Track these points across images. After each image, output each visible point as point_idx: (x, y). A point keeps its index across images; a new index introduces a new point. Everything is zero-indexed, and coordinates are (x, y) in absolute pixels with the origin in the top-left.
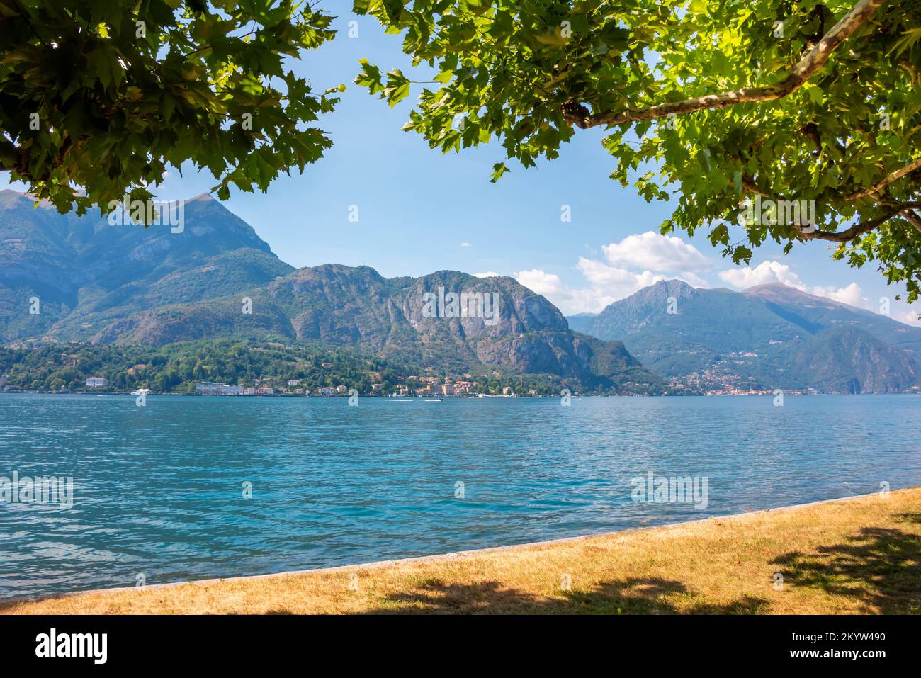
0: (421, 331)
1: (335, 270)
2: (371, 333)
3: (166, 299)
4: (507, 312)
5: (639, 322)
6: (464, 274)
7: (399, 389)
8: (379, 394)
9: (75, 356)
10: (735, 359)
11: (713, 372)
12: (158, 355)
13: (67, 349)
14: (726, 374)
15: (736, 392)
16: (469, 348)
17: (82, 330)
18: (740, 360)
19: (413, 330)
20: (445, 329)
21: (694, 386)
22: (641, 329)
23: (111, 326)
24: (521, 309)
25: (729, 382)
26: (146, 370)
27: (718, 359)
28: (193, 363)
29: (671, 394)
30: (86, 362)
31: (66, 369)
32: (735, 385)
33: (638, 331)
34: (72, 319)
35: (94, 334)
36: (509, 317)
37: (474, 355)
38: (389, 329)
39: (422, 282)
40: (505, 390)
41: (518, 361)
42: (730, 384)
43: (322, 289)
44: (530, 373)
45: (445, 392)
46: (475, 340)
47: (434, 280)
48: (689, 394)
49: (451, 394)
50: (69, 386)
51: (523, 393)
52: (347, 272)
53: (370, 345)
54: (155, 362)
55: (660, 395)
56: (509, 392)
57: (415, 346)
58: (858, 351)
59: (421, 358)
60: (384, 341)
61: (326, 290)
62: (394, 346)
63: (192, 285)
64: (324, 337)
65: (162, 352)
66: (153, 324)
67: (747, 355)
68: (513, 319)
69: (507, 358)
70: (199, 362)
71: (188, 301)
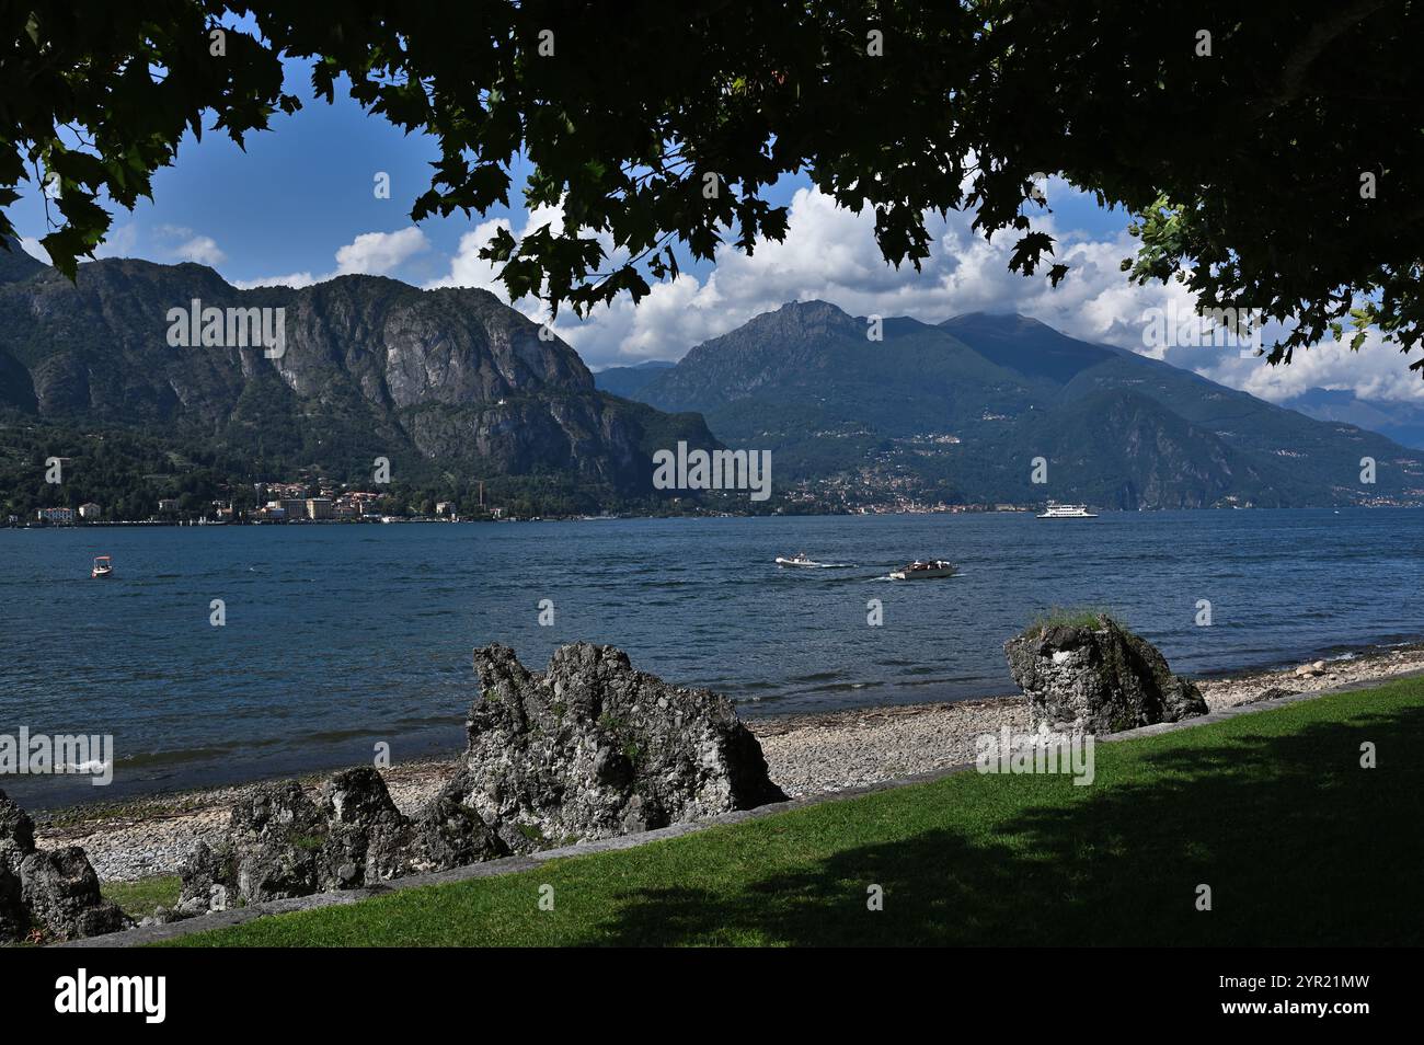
0: (304, 394)
1: (128, 272)
2: (202, 397)
4: (472, 356)
5: (750, 378)
6: (395, 281)
7: (216, 507)
8: (170, 518)
10: (919, 447)
11: (877, 470)
14: (898, 475)
15: (912, 508)
16: (397, 425)
18: (927, 447)
19: (288, 389)
20: (353, 388)
21: (835, 498)
22: (754, 392)
24: (503, 350)
25: (902, 490)
27: (887, 446)
29: (788, 513)
32: (914, 495)
33: (748, 395)
36: (478, 366)
37: (409, 441)
38: (239, 389)
39: (309, 296)
40: (440, 508)
41: (492, 450)
42: (905, 493)
43: (98, 308)
44: (515, 474)
45: (312, 516)
46: (411, 410)
47: (332, 294)
48: (825, 511)
49: (324, 515)
51: (477, 515)
52: (154, 278)
53: (197, 421)
55: (769, 515)
56: (447, 513)
57: (291, 423)
58: (1136, 433)
59: (301, 447)
60: (228, 411)
61: (107, 312)
62: (246, 424)
64: (99, 406)
67: (942, 440)
68: (484, 370)
69: (473, 445)
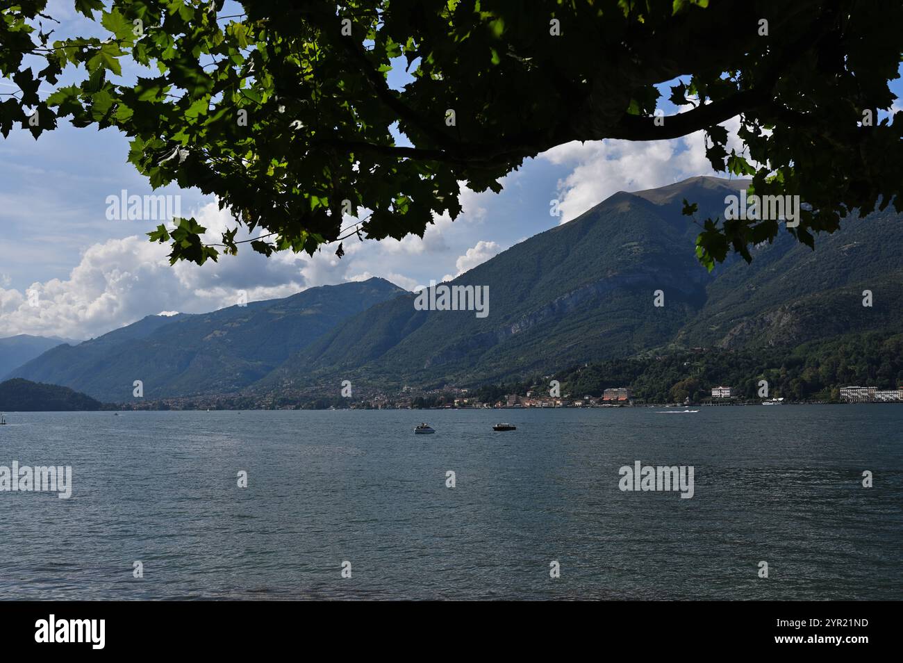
3: (803, 289)
9: (699, 364)
12: (793, 356)
13: (690, 356)
17: (709, 334)
23: (740, 326)
26: (778, 375)
28: (835, 365)
30: (711, 369)
31: (689, 380)
34: (698, 322)
35: (722, 337)
50: (694, 397)
54: (790, 365)
63: (833, 267)
65: (797, 353)
66: (786, 319)
70: (843, 361)
71: (830, 288)
